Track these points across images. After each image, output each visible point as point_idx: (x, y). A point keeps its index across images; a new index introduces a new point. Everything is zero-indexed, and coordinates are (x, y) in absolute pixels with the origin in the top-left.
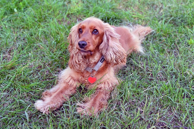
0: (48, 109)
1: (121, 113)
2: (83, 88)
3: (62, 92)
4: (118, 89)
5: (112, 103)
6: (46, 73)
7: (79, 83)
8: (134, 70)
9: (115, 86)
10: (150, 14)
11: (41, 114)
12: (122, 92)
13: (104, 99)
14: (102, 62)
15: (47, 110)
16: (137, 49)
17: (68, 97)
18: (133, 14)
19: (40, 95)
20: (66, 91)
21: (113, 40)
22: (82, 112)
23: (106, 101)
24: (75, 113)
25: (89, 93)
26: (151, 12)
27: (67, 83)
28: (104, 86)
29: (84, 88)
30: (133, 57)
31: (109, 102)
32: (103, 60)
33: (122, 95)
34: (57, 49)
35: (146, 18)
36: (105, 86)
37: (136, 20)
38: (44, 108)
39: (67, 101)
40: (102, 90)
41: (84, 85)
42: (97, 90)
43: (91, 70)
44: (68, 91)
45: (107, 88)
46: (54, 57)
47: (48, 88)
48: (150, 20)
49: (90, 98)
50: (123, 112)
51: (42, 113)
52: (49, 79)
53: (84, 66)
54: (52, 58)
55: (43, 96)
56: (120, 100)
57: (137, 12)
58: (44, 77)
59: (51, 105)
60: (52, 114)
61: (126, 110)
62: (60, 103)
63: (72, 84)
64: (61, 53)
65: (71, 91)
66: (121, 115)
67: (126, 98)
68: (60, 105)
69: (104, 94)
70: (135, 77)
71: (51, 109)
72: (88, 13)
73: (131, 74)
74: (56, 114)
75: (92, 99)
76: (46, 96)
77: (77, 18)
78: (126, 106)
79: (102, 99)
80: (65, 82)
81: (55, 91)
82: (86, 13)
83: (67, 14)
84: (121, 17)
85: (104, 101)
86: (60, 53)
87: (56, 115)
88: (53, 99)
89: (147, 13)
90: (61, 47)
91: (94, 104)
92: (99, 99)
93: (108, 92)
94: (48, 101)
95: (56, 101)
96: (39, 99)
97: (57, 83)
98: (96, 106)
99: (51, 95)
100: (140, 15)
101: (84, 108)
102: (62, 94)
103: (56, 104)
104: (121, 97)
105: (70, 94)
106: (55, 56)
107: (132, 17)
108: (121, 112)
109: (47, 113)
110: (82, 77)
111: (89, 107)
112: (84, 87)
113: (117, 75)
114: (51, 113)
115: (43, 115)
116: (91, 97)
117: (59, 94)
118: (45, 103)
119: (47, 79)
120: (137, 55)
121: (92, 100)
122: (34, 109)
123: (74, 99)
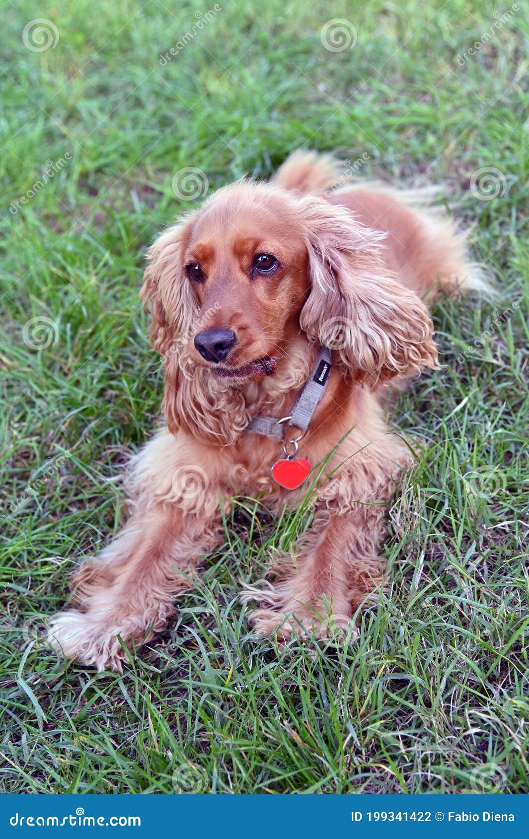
0: (117, 644)
1: (461, 598)
2: (253, 514)
3: (157, 553)
4: (415, 486)
5: (405, 559)
6: (60, 481)
7: (227, 495)
8: (464, 382)
9: (400, 474)
10: (470, 95)
11: (93, 675)
12: (439, 499)
13: (363, 548)
14: (322, 383)
15: (114, 653)
16: (460, 282)
17: (195, 573)
18: (390, 113)
19: (62, 588)
20: (177, 545)
21: (360, 266)
22: (280, 626)
23: (374, 554)
24: (246, 638)
25: (285, 535)
26: (471, 85)
27: (172, 506)
28: (349, 489)
29: (257, 514)
30: (447, 321)
31: (388, 557)
32: (324, 372)
33: (443, 513)
34: (81, 355)
35: (456, 118)
36: (353, 486)
37: (409, 138)
38: (97, 645)
39: (190, 592)
40: (345, 507)
41: (257, 501)
42: (322, 512)
43: (278, 430)
44: (182, 542)
45: (365, 496)
46: (80, 397)
47: (88, 547)
48: (475, 127)
49: (294, 556)
50: (466, 590)
51: (93, 668)
52: (78, 505)
53: (238, 419)
54: (69, 403)
55: (78, 589)
56: (439, 534)
57: (404, 98)
58: (57, 500)
59: (126, 623)
60: (141, 663)
61: (479, 580)
62: (162, 606)
63: (199, 506)
64: (102, 370)
65: (197, 538)
66: (462, 606)
67: (466, 523)
68: (165, 615)
69: (357, 525)
70: (477, 413)
71: (129, 640)
72: (177, 148)
73: (454, 403)
74: (157, 663)
75: (306, 555)
76: (91, 587)
77: (129, 186)
78: (474, 558)
79: (353, 547)
80: (161, 503)
81: (127, 555)
82: (167, 152)
83: (75, 176)
84: (338, 140)
85: (364, 555)
86: (98, 373)
87: (157, 666)
88: (124, 594)
89: (452, 91)
90: (96, 345)
91: (321, 580)
92: (342, 550)
93: (373, 513)
94: (108, 608)
95: (142, 599)
96: (61, 606)
97: (125, 518)
98: (335, 588)
99: (109, 579)
100: (425, 108)
101: (280, 608)
102: (162, 563)
103: (147, 613)
104: (437, 522)
105: (198, 552)
106: (81, 393)
107: (387, 127)
108: (457, 590)
109: (114, 663)
110: (239, 466)
111: (302, 597)
112: (260, 511)
113: (395, 421)
114: (135, 662)
115: (101, 677)
116: (300, 551)
117: (147, 568)
118: (95, 622)
119: (70, 509)
120: (462, 309)
121: (310, 561)
122: (50, 658)
123: (222, 576)
